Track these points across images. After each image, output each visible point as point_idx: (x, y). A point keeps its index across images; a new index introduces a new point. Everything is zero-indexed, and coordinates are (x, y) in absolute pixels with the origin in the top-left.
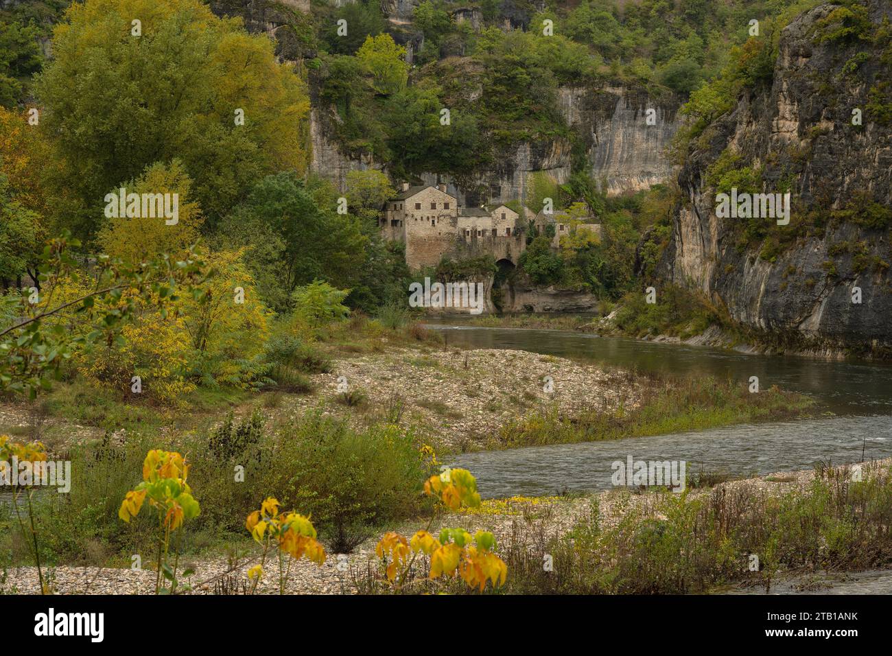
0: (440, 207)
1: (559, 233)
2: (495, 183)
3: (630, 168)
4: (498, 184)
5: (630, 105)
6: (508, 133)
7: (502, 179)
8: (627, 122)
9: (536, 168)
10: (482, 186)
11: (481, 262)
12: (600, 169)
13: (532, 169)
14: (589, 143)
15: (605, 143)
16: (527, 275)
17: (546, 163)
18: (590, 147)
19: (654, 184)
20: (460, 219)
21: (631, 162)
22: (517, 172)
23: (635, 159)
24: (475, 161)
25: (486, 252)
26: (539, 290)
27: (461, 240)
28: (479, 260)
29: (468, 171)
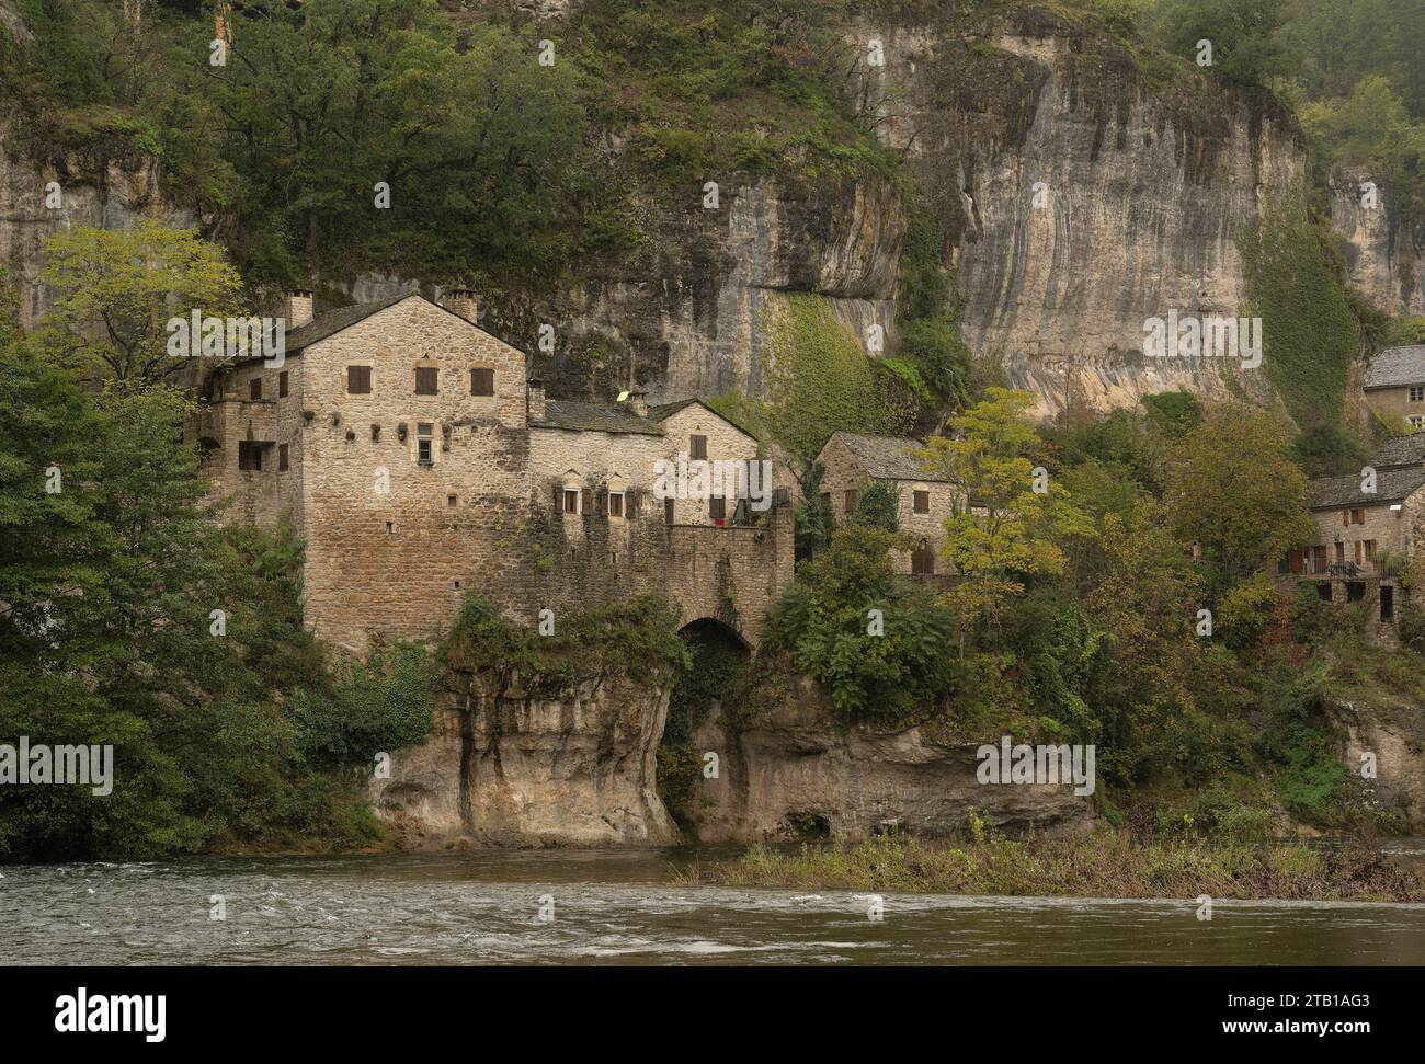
0: (454, 386)
1: (911, 522)
2: (647, 328)
3: (1074, 333)
4: (659, 334)
5: (1081, 104)
6: (695, 137)
7: (676, 318)
8: (1067, 166)
9: (800, 283)
10: (594, 339)
11: (626, 626)
12: (984, 327)
13: (786, 281)
14: (955, 226)
15: (1004, 231)
16: (807, 683)
17: (832, 265)
18: (953, 238)
19: (1155, 391)
20: (538, 439)
21: (1080, 309)
22: (732, 291)
23: (1091, 301)
24: (566, 241)
25: (643, 587)
26: (858, 748)
27: (545, 527)
28: (615, 617)
29: (542, 277)
